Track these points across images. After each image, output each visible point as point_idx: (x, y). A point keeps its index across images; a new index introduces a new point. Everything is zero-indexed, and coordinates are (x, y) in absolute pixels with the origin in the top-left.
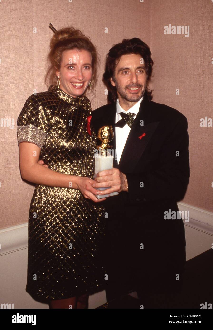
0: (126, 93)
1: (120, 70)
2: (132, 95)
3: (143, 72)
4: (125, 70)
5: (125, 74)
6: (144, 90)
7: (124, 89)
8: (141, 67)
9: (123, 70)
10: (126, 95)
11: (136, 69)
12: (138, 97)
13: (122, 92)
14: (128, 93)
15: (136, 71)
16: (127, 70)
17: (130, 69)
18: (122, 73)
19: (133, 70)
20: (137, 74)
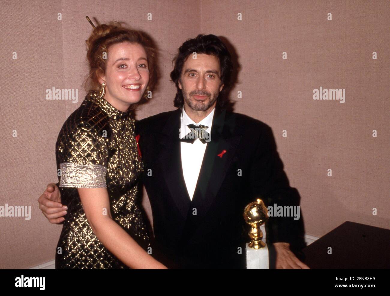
0: (191, 100)
1: (186, 71)
2: (196, 102)
3: (214, 77)
4: (193, 72)
5: (191, 77)
6: (213, 99)
7: (189, 95)
8: (212, 71)
9: (190, 71)
10: (191, 102)
11: (205, 73)
12: (204, 106)
13: (186, 98)
14: (192, 99)
15: (206, 74)
16: (195, 72)
17: (198, 71)
18: (189, 75)
19: (202, 74)
20: (206, 78)
